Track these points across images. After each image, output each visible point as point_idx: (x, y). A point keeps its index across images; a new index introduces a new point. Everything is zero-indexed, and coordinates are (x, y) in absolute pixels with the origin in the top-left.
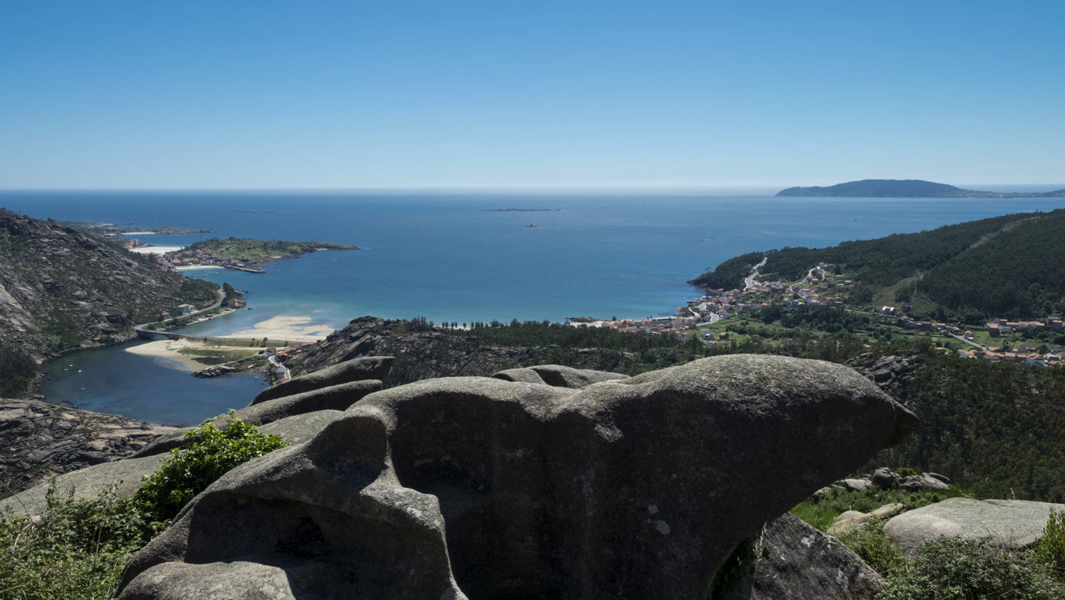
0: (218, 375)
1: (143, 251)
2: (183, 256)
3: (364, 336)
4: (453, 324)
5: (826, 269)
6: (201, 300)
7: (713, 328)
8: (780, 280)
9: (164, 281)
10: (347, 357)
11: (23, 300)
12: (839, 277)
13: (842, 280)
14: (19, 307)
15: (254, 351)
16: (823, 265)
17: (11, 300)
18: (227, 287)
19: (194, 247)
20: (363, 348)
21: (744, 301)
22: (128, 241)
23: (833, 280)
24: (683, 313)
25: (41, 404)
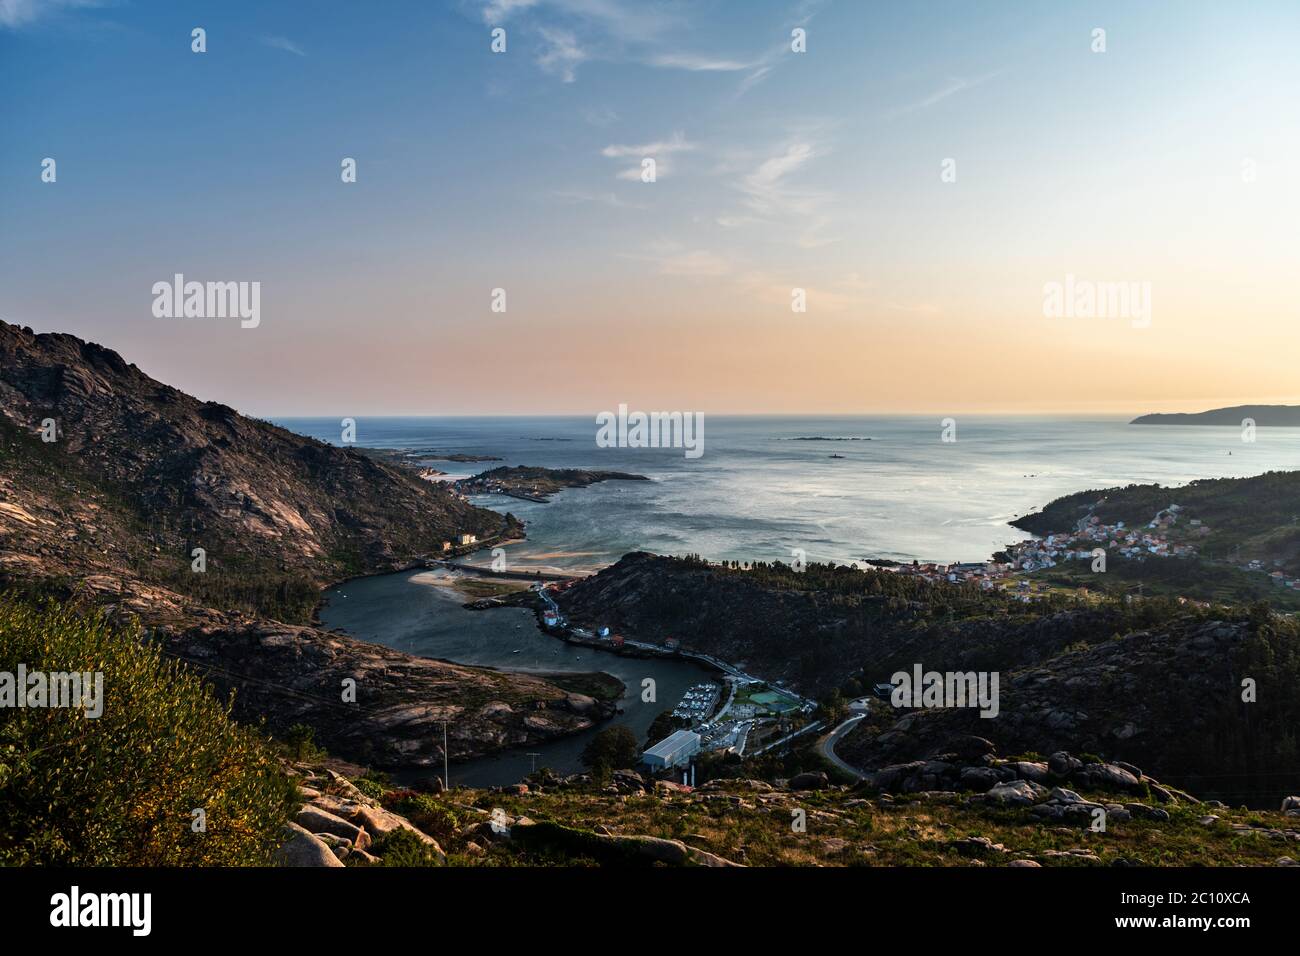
0: (487, 607)
1: (436, 478)
2: (473, 484)
3: (634, 572)
4: (733, 563)
5: (1178, 512)
6: (482, 530)
7: (1033, 577)
8: (1120, 525)
9: (447, 510)
10: (616, 594)
11: (316, 526)
12: (1194, 522)
13: (1198, 527)
14: (311, 533)
15: (526, 584)
16: (1174, 507)
17: (305, 526)
18: (509, 517)
19: (484, 475)
20: (633, 585)
21: (1073, 547)
22: (423, 468)
23: (1186, 527)
24: (999, 558)
25: (311, 631)
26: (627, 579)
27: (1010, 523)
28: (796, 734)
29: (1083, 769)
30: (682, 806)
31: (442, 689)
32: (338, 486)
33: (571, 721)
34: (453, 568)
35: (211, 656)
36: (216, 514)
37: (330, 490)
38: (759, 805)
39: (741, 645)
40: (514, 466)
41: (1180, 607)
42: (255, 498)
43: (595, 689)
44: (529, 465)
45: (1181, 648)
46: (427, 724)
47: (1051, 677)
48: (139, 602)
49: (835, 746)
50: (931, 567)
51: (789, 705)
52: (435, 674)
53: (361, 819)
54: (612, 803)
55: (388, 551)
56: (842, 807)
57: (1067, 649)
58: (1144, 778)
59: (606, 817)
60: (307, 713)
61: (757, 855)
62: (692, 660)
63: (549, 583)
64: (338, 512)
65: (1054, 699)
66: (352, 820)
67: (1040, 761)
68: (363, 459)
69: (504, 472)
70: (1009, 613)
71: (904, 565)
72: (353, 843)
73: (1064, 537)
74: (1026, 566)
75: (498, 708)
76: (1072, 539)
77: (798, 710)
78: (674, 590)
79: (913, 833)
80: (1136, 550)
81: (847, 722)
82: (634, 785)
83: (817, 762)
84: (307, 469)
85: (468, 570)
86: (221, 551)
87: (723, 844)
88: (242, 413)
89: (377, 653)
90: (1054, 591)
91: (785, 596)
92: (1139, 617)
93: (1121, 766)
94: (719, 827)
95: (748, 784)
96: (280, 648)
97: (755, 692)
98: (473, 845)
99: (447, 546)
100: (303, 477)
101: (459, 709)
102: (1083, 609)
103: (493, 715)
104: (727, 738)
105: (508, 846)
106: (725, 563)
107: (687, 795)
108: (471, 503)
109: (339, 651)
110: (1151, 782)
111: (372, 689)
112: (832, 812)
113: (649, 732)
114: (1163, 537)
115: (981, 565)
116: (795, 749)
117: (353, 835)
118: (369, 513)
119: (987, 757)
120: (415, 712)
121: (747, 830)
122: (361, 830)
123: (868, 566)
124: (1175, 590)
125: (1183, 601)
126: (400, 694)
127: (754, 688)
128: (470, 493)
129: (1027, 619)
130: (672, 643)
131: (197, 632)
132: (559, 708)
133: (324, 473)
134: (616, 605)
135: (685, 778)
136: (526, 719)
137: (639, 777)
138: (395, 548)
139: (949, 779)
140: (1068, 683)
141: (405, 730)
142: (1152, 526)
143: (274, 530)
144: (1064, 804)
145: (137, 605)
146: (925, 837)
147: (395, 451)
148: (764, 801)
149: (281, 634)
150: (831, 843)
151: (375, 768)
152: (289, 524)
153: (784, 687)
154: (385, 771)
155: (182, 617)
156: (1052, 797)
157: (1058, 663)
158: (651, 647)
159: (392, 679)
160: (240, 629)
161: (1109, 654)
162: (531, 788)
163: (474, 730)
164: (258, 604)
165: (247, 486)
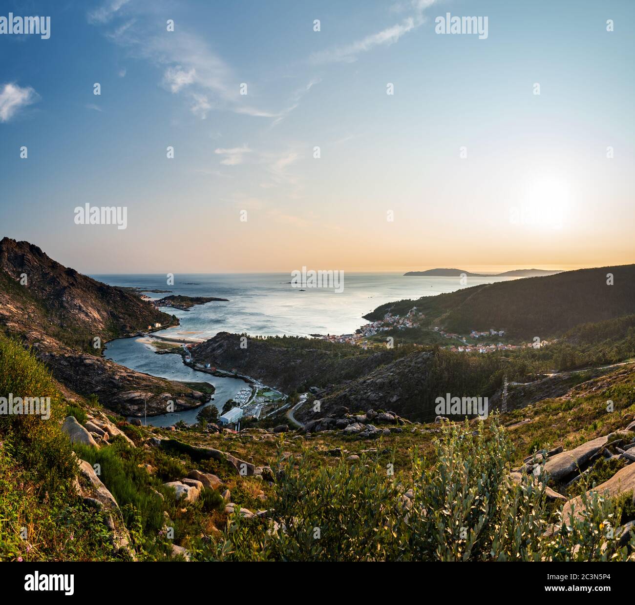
0: (164, 353)
1: (146, 300)
2: (161, 302)
3: (221, 340)
4: (260, 337)
5: (416, 310)
6: (163, 322)
7: (369, 339)
8: (398, 316)
9: (151, 313)
10: (214, 350)
11: (103, 318)
12: (420, 314)
13: (421, 315)
14: (101, 320)
15: (179, 344)
16: (415, 308)
17: (99, 317)
18: (174, 316)
19: (165, 299)
20: (220, 346)
21: (383, 326)
22: (142, 295)
23: (418, 315)
24: (358, 332)
25: (101, 359)
26: (218, 344)
27: (363, 317)
28: (279, 409)
29: (377, 416)
30: (231, 439)
31: (146, 386)
32: (111, 302)
33: (194, 402)
34: (152, 336)
35: (68, 365)
36: (70, 311)
37: (108, 303)
38: (261, 439)
39: (261, 372)
40: (176, 295)
41: (414, 348)
42: (83, 306)
43: (204, 389)
44: (182, 295)
45: (413, 364)
46: (141, 399)
47: (372, 380)
48: (46, 343)
49: (294, 414)
50: (334, 337)
51: (278, 397)
52: (144, 380)
53: (106, 429)
54: (205, 436)
55: (128, 329)
56: (291, 439)
57: (378, 368)
58: (397, 417)
59: (202, 442)
60: (99, 391)
61: (257, 460)
62: (241, 378)
63: (188, 344)
64: (111, 312)
65: (372, 388)
66: (104, 429)
67: (364, 414)
68: (120, 291)
69: (172, 298)
70: (359, 354)
71: (324, 336)
72: (103, 437)
73: (380, 322)
74: (366, 334)
75: (167, 395)
76: (383, 323)
77: (281, 399)
78: (236, 348)
79: (316, 448)
80: (402, 326)
81: (299, 403)
82: (215, 430)
83: (286, 421)
84: (100, 295)
85: (157, 337)
86: (71, 325)
87: (245, 455)
88: (79, 272)
89: (123, 369)
90: (375, 344)
91: (279, 350)
92: (402, 353)
93: (390, 413)
94: (244, 448)
95: (258, 430)
96: (91, 365)
97: (265, 392)
98: (146, 445)
99: (150, 328)
100: (99, 298)
101: (152, 394)
102: (384, 351)
103: (164, 398)
104: (253, 412)
105: (159, 447)
106: (257, 337)
107: (235, 435)
108: (159, 310)
109: (110, 368)
110: (399, 418)
111: (121, 384)
112: (287, 441)
113: (223, 408)
114: (411, 320)
115: (351, 335)
116: (278, 416)
117: (103, 434)
118: (122, 313)
119: (346, 415)
120: (136, 394)
121: (255, 449)
122: (106, 433)
123: (311, 337)
124: (413, 341)
125: (415, 345)
126: (131, 387)
127: (265, 390)
128: (159, 306)
129: (365, 357)
130: (234, 371)
131: (63, 356)
132: (189, 396)
133: (106, 297)
134: (213, 354)
135: (236, 428)
136: (177, 400)
137: (217, 426)
138: (131, 328)
139: (333, 425)
140: (377, 381)
141: (132, 401)
142: (408, 316)
143: (89, 319)
144: (370, 431)
145: (45, 344)
146: (321, 449)
147: (132, 288)
148: (263, 437)
149: (91, 359)
150: (285, 454)
151: (122, 415)
152: (94, 317)
153: (276, 389)
154: (124, 416)
155: (59, 350)
156: (366, 429)
157: (374, 373)
158: (225, 372)
159: (128, 380)
160: (77, 356)
161: (391, 368)
162: (176, 428)
163: (157, 403)
164: (83, 347)
165: (80, 301)
